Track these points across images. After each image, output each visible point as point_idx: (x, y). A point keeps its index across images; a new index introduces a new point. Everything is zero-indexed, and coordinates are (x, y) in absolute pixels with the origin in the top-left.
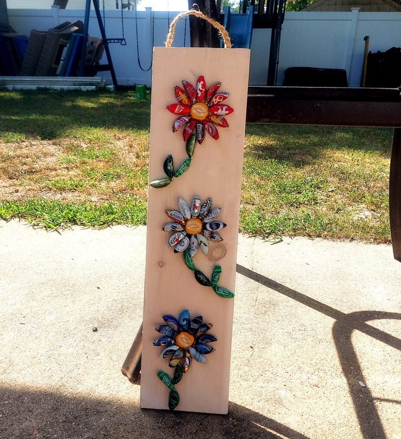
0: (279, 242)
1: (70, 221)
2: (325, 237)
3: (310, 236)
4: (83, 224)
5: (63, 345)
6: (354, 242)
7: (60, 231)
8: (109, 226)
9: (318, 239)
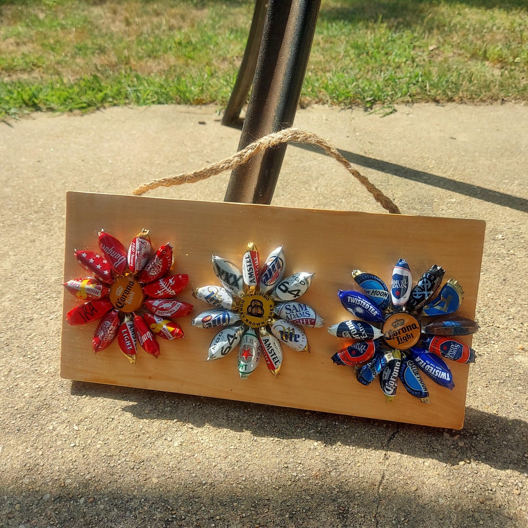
0: (391, 113)
1: (27, 105)
2: (462, 101)
3: (437, 101)
4: (51, 109)
5: (35, 316)
6: (508, 104)
7: (12, 122)
8: (98, 109)
9: (450, 105)
